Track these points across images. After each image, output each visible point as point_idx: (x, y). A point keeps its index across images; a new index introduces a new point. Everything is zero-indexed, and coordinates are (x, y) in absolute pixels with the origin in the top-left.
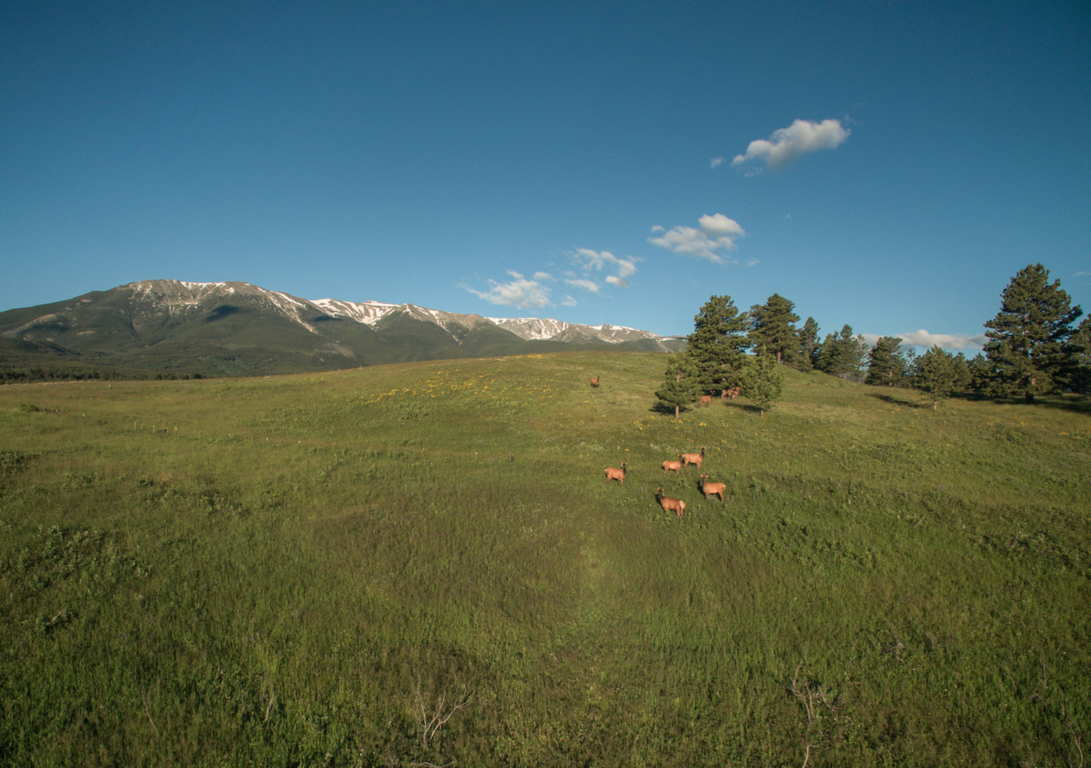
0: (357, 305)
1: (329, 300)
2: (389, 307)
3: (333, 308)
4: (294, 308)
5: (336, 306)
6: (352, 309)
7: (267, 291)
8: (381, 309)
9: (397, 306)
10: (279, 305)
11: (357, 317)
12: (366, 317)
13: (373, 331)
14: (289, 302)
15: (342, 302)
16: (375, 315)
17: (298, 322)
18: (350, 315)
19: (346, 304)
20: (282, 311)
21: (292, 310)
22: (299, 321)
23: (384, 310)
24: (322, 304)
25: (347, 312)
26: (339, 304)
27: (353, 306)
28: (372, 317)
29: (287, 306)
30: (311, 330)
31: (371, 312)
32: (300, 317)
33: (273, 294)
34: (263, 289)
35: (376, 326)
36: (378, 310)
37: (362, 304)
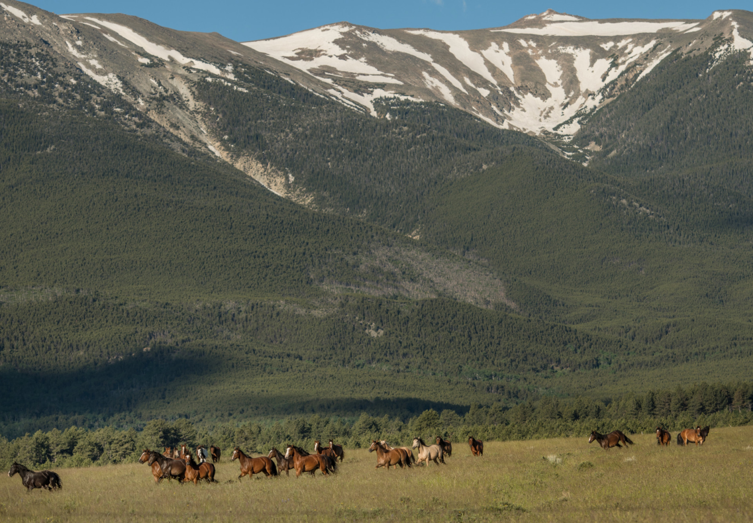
0: (478, 41)
1: (336, 32)
2: (641, 38)
3: (359, 67)
4: (184, 90)
5: (375, 55)
6: (457, 67)
7: (45, 15)
8: (598, 54)
9: (679, 26)
10: (110, 81)
11: (484, 105)
12: (529, 100)
13: (573, 169)
14: (156, 64)
15: (401, 37)
16: (571, 82)
17: (209, 157)
18: (448, 96)
19: (422, 44)
20: (129, 108)
21: (176, 98)
22: (216, 149)
23: (614, 57)
24: (307, 54)
25: (431, 82)
26: (390, 44)
27: (459, 47)
28: (558, 94)
29: (148, 83)
30: (278, 189)
31: (550, 69)
32: (216, 134)
33: (79, 30)
34: (30, 10)
35: (582, 138)
36: (582, 56)
37: (499, 38)
